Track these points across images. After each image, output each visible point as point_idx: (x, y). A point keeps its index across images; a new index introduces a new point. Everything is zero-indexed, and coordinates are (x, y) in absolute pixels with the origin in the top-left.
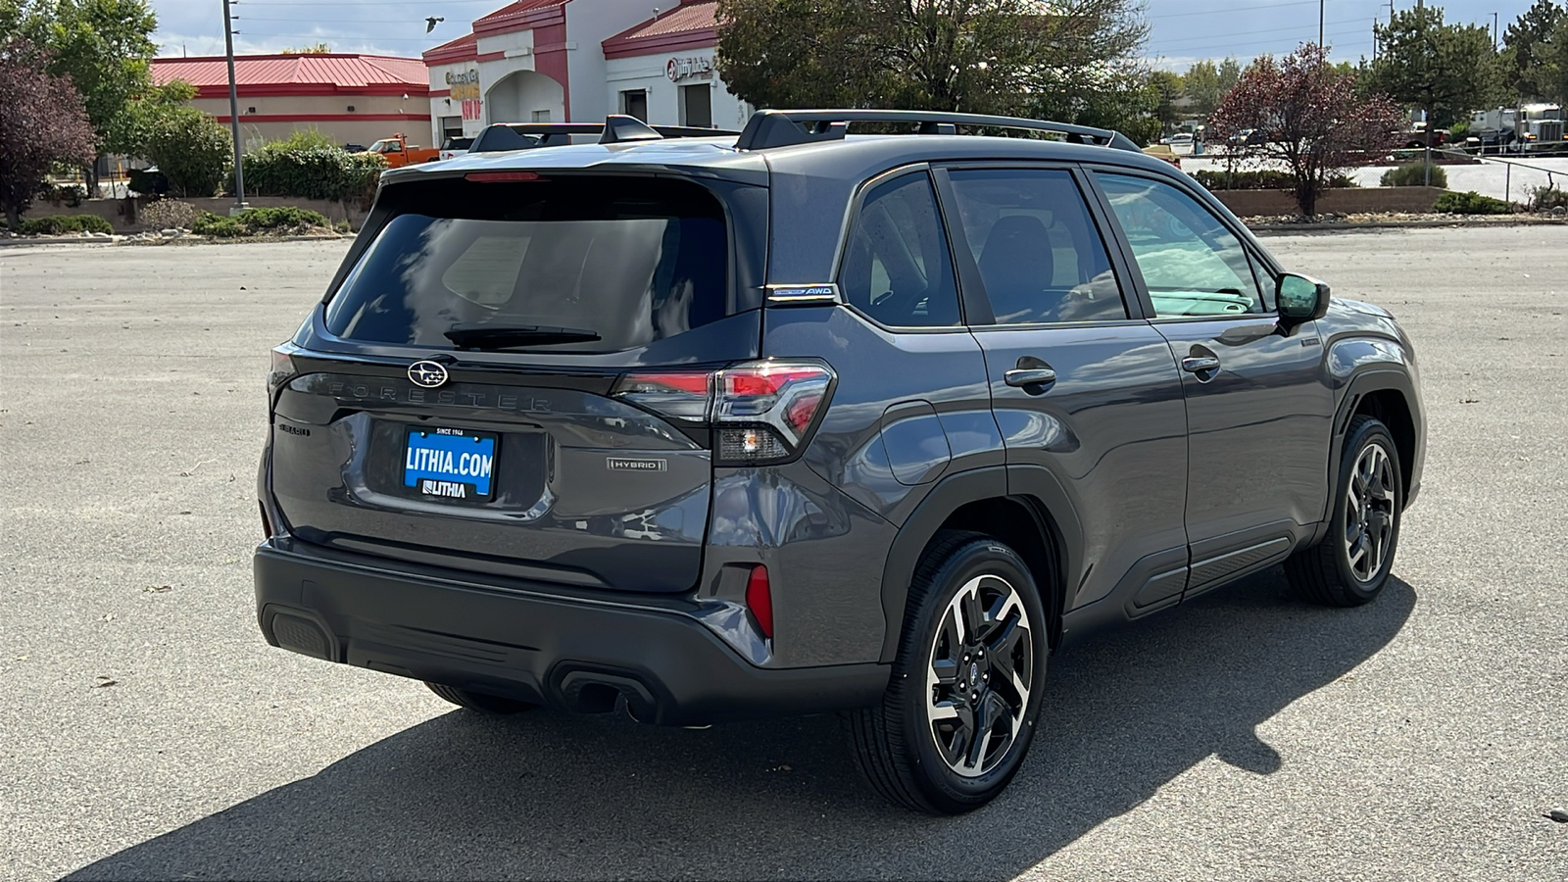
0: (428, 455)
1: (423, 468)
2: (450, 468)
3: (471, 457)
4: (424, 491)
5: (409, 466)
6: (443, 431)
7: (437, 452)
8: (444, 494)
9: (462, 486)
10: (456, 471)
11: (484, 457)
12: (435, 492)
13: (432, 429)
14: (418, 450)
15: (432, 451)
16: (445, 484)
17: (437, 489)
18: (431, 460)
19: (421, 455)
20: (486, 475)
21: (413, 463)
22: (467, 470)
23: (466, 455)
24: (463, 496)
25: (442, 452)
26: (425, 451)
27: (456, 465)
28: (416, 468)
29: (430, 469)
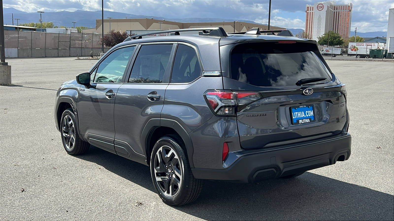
0: (297, 114)
1: (297, 117)
2: (304, 116)
3: (308, 111)
4: (300, 123)
5: (294, 118)
6: (301, 107)
7: (299, 112)
8: (305, 122)
9: (309, 119)
10: (306, 116)
11: (311, 111)
12: (302, 123)
13: (298, 107)
14: (295, 113)
15: (298, 112)
16: (304, 120)
17: (303, 122)
18: (299, 115)
19: (296, 114)
20: (312, 115)
21: (294, 117)
22: (308, 115)
23: (307, 112)
24: (310, 122)
25: (301, 112)
26: (296, 113)
27: (305, 115)
28: (295, 118)
29: (299, 117)
